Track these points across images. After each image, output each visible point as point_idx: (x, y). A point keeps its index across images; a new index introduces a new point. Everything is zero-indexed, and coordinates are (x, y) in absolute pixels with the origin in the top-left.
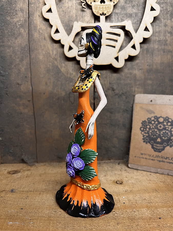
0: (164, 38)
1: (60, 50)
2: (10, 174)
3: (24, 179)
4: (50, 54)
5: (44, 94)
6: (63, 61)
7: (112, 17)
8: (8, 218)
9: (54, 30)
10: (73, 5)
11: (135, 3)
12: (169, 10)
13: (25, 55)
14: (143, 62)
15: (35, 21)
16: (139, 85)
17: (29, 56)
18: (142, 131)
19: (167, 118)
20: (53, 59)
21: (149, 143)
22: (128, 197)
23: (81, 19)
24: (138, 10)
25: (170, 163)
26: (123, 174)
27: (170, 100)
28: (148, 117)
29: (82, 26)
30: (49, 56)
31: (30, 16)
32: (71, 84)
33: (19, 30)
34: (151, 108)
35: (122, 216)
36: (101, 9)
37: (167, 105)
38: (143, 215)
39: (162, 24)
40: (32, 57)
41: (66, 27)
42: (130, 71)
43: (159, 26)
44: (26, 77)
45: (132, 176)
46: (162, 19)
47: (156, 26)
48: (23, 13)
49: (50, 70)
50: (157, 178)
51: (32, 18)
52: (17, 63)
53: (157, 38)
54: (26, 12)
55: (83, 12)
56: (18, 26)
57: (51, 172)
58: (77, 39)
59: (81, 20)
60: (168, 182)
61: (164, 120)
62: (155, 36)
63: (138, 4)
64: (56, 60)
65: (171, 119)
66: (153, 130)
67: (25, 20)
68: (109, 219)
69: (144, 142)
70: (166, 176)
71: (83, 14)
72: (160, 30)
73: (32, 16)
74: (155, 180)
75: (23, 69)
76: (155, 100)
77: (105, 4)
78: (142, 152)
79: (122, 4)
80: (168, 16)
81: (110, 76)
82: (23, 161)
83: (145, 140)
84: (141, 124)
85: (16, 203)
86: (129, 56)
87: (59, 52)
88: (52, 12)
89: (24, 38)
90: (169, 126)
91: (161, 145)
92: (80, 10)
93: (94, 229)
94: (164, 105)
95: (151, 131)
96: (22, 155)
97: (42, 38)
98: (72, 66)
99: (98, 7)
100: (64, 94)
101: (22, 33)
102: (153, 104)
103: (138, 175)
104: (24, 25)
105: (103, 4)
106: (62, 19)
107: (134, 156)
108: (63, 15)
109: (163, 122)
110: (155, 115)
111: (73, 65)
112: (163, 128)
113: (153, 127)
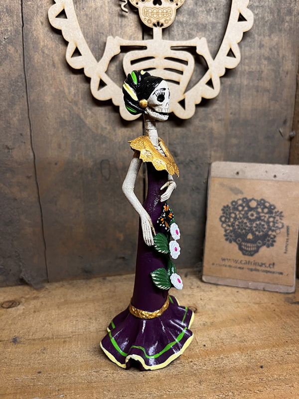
0: (258, 67)
1: (83, 86)
2: (4, 308)
3: (31, 315)
4: (65, 93)
5: (56, 164)
6: (88, 106)
7: (173, 29)
8: (19, 391)
9: (70, 49)
10: (104, 4)
11: (212, 5)
12: (267, 19)
13: (18, 95)
14: (224, 107)
15: (35, 33)
16: (217, 146)
17: (25, 97)
18: (223, 222)
19: (262, 202)
20: (70, 102)
21: (235, 241)
22: (208, 335)
23: (118, 30)
24: (217, 18)
25: (267, 272)
26: (196, 294)
27: (266, 172)
28: (233, 200)
29: (122, 45)
30: (63, 97)
31: (24, 23)
32: (104, 146)
33: (5, 48)
34: (237, 185)
35: (204, 369)
36: (155, 16)
37: (262, 180)
38: (236, 364)
39: (256, 44)
40: (32, 98)
41: (92, 45)
42: (204, 123)
43: (251, 47)
44: (21, 134)
45: (210, 297)
46: (256, 36)
47: (246, 46)
48: (12, 17)
49: (65, 121)
50: (249, 297)
51: (29, 26)
52: (4, 108)
53: (247, 68)
54: (18, 16)
55: (123, 19)
56: (4, 42)
57: (75, 299)
58: (113, 68)
59: (120, 32)
60: (265, 303)
61: (258, 205)
62: (244, 64)
63: (217, 7)
64: (76, 103)
65: (269, 203)
66: (240, 221)
67: (16, 31)
68: (185, 375)
69: (227, 240)
70: (262, 292)
71: (123, 23)
72: (252, 53)
73: (29, 22)
74: (246, 301)
75: (15, 120)
76: (244, 172)
77: (162, 6)
78: (223, 257)
79: (190, 7)
80: (265, 30)
81: (171, 132)
82: (22, 282)
83: (228, 238)
84: (221, 212)
85: (27, 363)
86: (203, 99)
87: (80, 90)
88: (66, 18)
89: (15, 63)
90: (266, 213)
91: (254, 245)
92: (117, 14)
93: (165, 396)
94: (257, 180)
95: (237, 223)
96: (21, 271)
97: (48, 63)
98: (105, 115)
99: (150, 11)
100: (92, 164)
101: (11, 54)
102: (240, 179)
103: (219, 294)
104: (14, 39)
105: (157, 5)
106: (84, 29)
107: (211, 263)
108: (86, 22)
109: (257, 208)
110: (244, 196)
111: (107, 113)
112: (257, 218)
113: (241, 216)
